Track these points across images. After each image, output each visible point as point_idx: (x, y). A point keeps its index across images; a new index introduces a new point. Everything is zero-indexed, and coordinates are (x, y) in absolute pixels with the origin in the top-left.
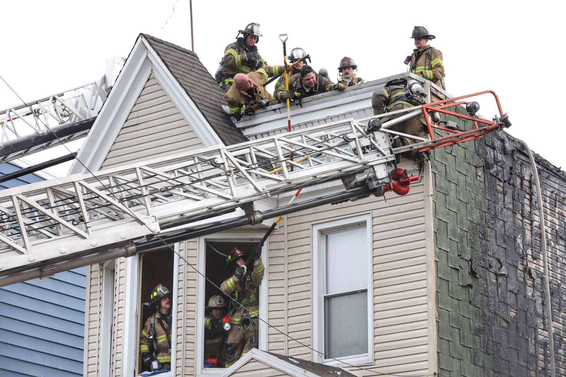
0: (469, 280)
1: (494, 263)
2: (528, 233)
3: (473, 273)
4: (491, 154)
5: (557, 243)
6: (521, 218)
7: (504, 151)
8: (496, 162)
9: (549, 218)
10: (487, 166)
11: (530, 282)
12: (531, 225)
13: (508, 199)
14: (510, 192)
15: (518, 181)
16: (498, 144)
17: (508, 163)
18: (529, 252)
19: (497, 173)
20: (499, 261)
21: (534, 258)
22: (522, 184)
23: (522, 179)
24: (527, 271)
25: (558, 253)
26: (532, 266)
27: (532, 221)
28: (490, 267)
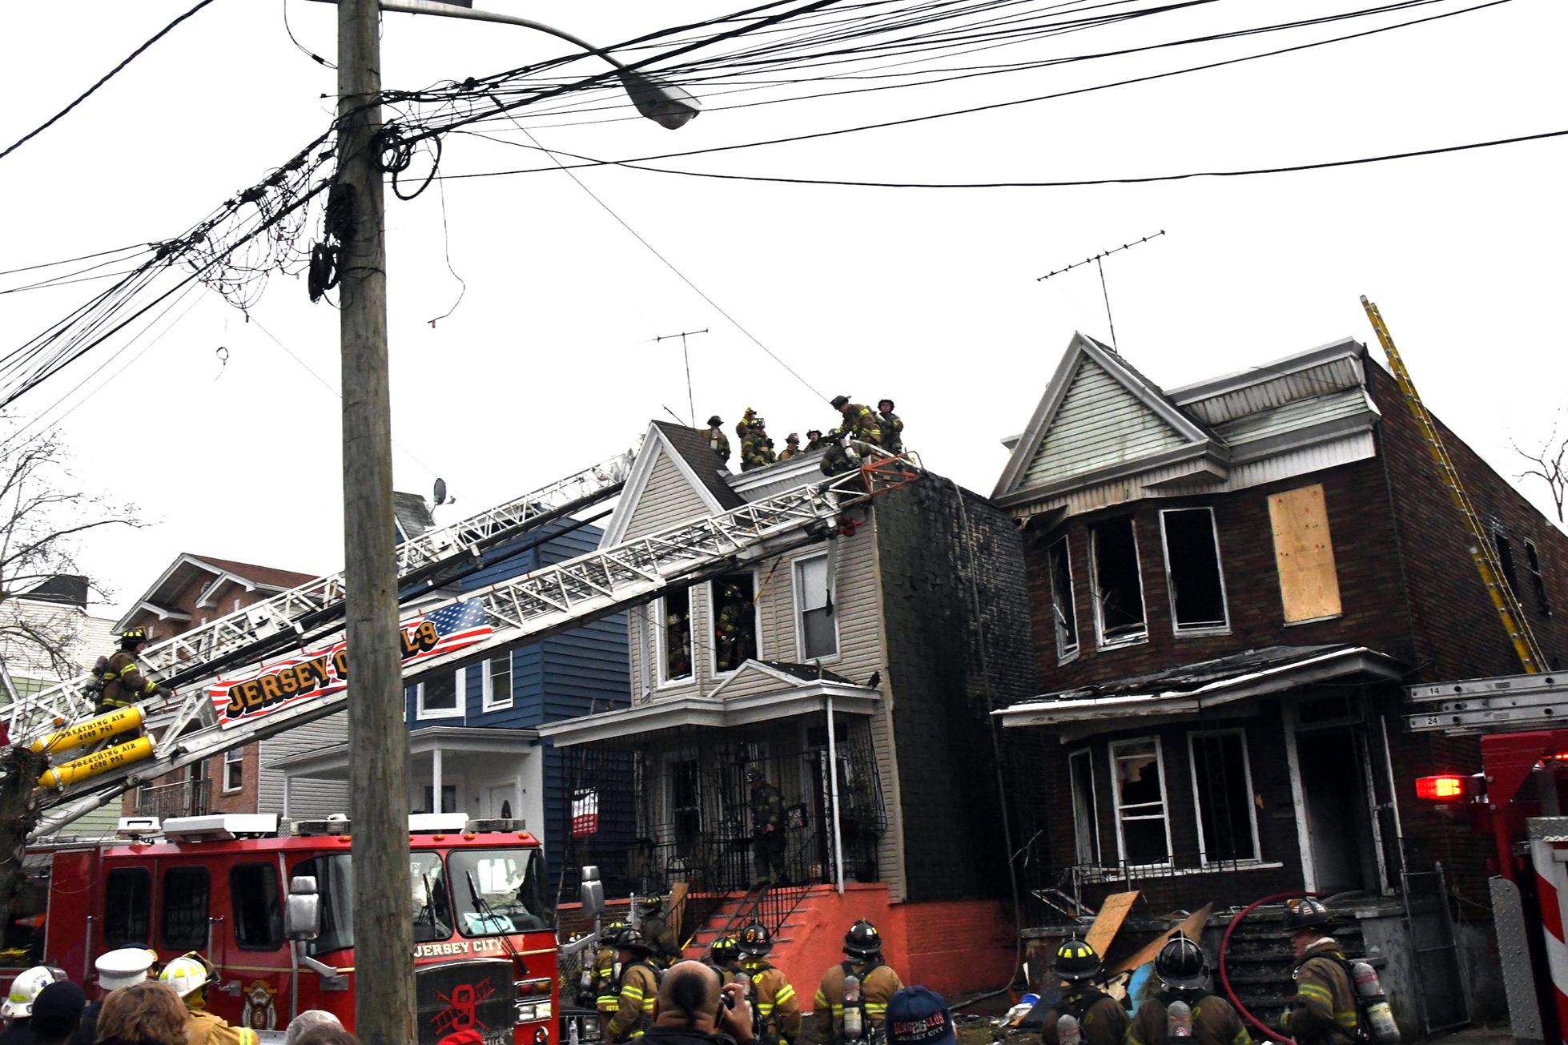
0: (911, 593)
1: (931, 577)
2: (957, 549)
3: (913, 587)
4: (923, 492)
5: (981, 553)
6: (950, 538)
7: (934, 489)
8: (928, 497)
9: (974, 535)
10: (920, 503)
11: (961, 587)
12: (960, 542)
13: (939, 525)
14: (940, 519)
15: (947, 510)
16: (928, 484)
17: (937, 497)
18: (959, 563)
19: (929, 507)
20: (934, 574)
21: (964, 567)
22: (950, 512)
23: (950, 508)
24: (959, 578)
25: (983, 560)
26: (962, 574)
27: (960, 539)
28: (927, 579)
